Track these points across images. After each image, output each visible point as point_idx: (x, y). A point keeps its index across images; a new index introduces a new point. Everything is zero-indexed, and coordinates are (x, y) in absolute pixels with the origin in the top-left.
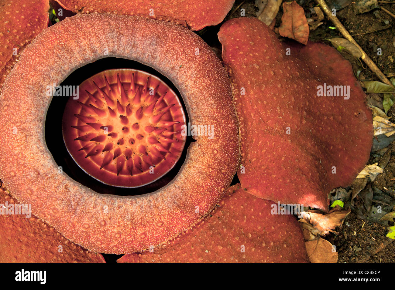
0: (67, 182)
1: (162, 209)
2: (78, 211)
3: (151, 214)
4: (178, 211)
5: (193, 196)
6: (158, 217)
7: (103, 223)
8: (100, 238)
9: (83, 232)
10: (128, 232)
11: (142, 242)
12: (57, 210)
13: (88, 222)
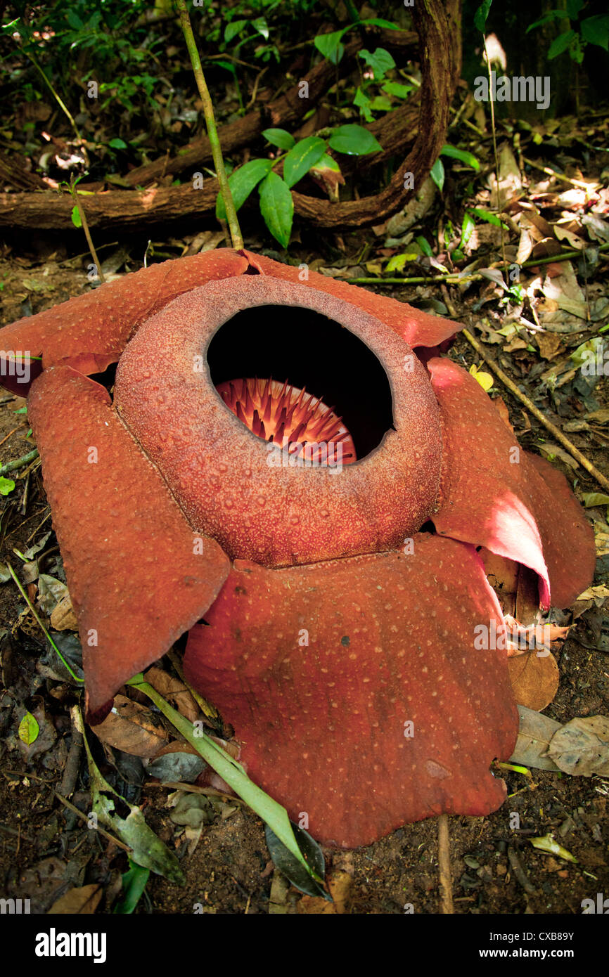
0: (217, 404)
1: (334, 492)
2: (219, 444)
3: (317, 490)
4: (355, 506)
5: (379, 495)
6: (325, 500)
7: (248, 473)
8: (235, 495)
9: (213, 476)
10: (278, 501)
11: (290, 532)
12: (190, 432)
13: (227, 463)
